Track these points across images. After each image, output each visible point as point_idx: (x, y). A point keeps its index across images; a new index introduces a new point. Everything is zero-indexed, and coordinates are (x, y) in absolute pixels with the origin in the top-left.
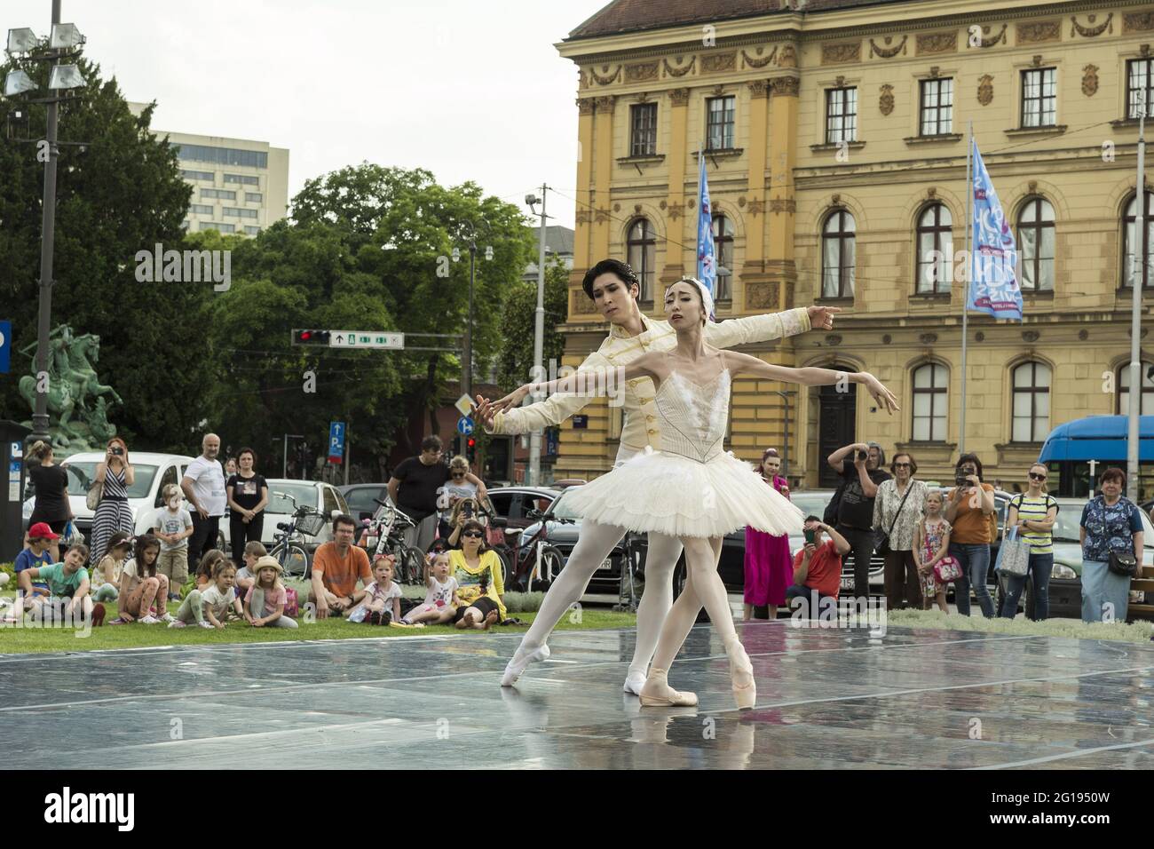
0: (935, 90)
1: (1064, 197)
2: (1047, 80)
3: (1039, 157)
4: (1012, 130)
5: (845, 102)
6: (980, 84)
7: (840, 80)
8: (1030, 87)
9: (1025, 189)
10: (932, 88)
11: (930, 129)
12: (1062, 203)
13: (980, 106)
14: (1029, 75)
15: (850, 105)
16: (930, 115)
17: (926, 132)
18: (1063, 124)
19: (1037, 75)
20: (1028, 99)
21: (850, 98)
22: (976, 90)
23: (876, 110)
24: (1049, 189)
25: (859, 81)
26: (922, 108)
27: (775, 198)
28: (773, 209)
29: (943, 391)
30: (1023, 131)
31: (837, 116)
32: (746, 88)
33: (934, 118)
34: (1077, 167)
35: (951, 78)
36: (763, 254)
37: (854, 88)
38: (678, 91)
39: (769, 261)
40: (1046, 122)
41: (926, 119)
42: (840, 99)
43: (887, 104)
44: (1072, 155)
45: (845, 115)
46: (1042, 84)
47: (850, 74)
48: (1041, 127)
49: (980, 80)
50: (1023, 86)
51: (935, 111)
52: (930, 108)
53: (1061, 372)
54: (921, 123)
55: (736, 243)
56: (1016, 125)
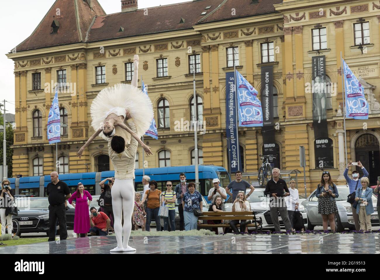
0: (130, 66)
1: (172, 98)
2: (164, 62)
3: (163, 86)
4: (155, 78)
5: (102, 71)
6: (144, 64)
7: (100, 63)
8: (159, 65)
9: (159, 96)
11: (129, 78)
12: (171, 101)
13: (144, 71)
14: (159, 61)
15: (103, 71)
16: (129, 74)
17: (128, 79)
18: (170, 76)
19: (161, 61)
20: (159, 68)
21: (103, 69)
22: (143, 66)
23: (112, 73)
24: (167, 96)
25: (106, 64)
26: (126, 72)
27: (80, 102)
28: (80, 105)
29: (137, 161)
30: (158, 78)
31: (99, 75)
32: (69, 67)
34: (175, 89)
36: (77, 120)
37: (104, 66)
38: (47, 69)
39: (80, 122)
40: (165, 75)
41: (128, 75)
42: (100, 70)
43: (115, 71)
44: (173, 85)
45: (102, 75)
46: (163, 63)
47: (103, 61)
48: (163, 77)
49: (144, 63)
50: (157, 64)
51: (130, 73)
52: (129, 72)
53: (173, 153)
54: (126, 76)
55: (69, 117)
56: (156, 77)
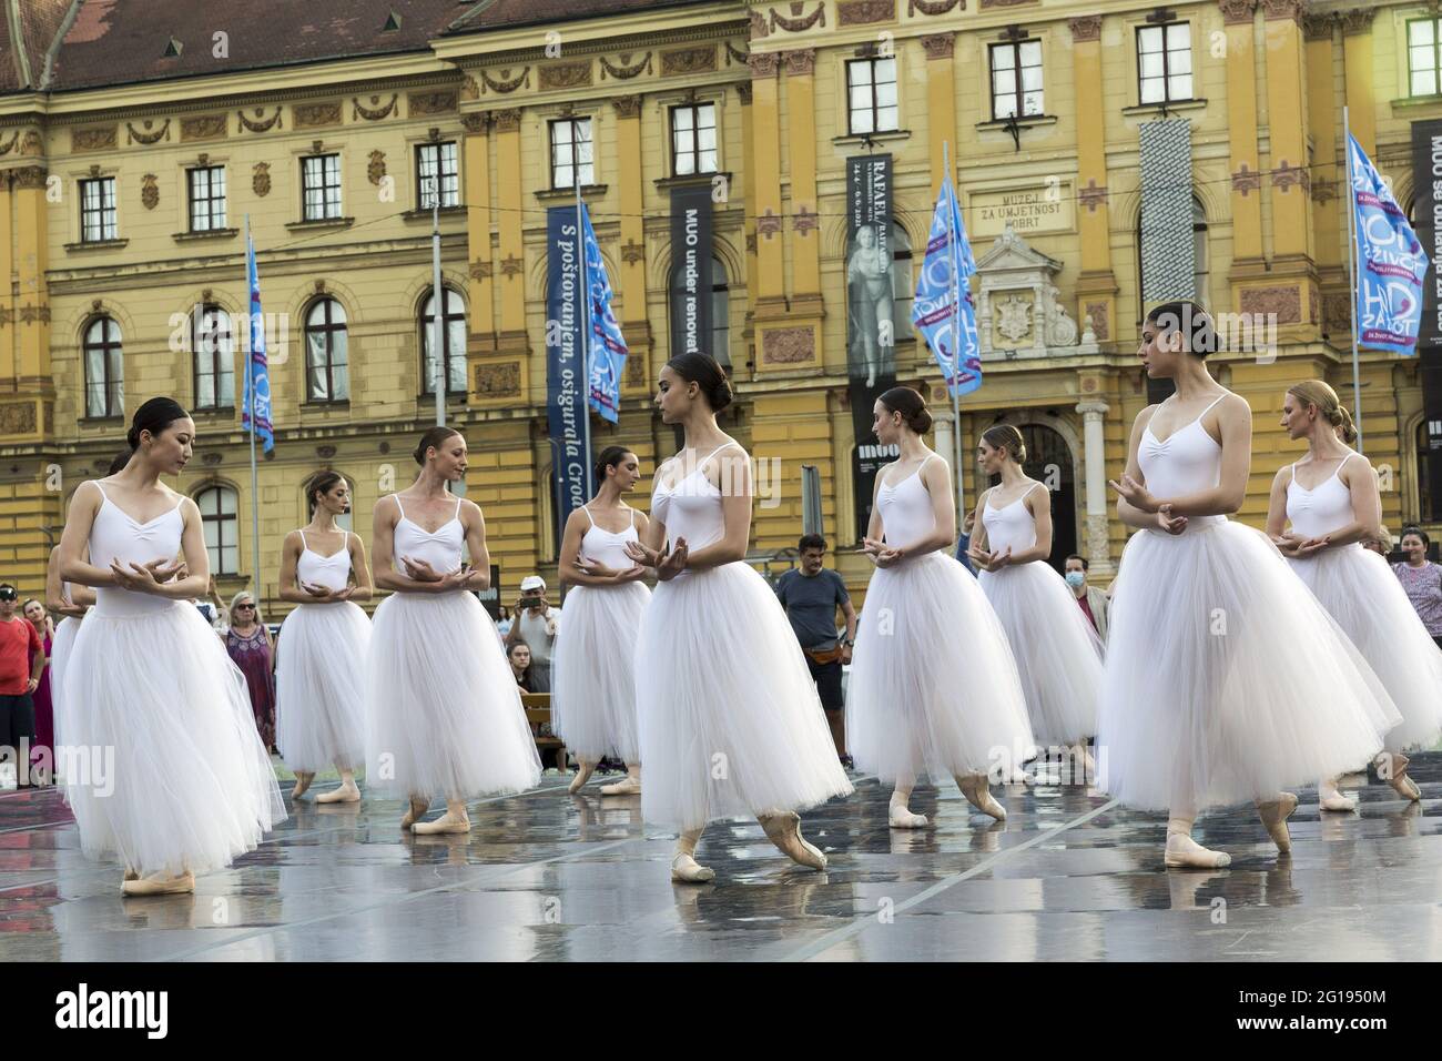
0: (205, 180)
1: (355, 297)
2: (329, 168)
3: (326, 253)
4: (294, 224)
5: (102, 195)
6: (255, 173)
7: (95, 169)
8: (311, 176)
9: (312, 289)
10: (200, 178)
11: (201, 224)
12: (354, 305)
13: (257, 197)
14: (310, 162)
15: (108, 198)
16: (201, 208)
17: (197, 227)
18: (351, 216)
19: (318, 162)
20: (310, 189)
21: (107, 190)
22: (251, 180)
23: (139, 203)
24: (339, 288)
25: (117, 170)
26: (191, 200)
27: (25, 306)
28: (24, 319)
29: (232, 517)
30: (306, 224)
31: (93, 211)
33: (206, 211)
34: (368, 263)
35: (223, 167)
36: (14, 370)
37: (112, 178)
39: (22, 378)
40: (331, 214)
41: (197, 212)
42: (96, 191)
43: (151, 196)
44: (362, 250)
45: (102, 210)
46: (324, 172)
47: (106, 162)
48: (325, 219)
49: (255, 168)
50: (303, 175)
51: (206, 204)
52: (200, 200)
53: (364, 489)
54: (191, 217)
56: (298, 218)
